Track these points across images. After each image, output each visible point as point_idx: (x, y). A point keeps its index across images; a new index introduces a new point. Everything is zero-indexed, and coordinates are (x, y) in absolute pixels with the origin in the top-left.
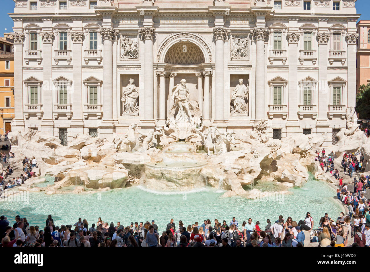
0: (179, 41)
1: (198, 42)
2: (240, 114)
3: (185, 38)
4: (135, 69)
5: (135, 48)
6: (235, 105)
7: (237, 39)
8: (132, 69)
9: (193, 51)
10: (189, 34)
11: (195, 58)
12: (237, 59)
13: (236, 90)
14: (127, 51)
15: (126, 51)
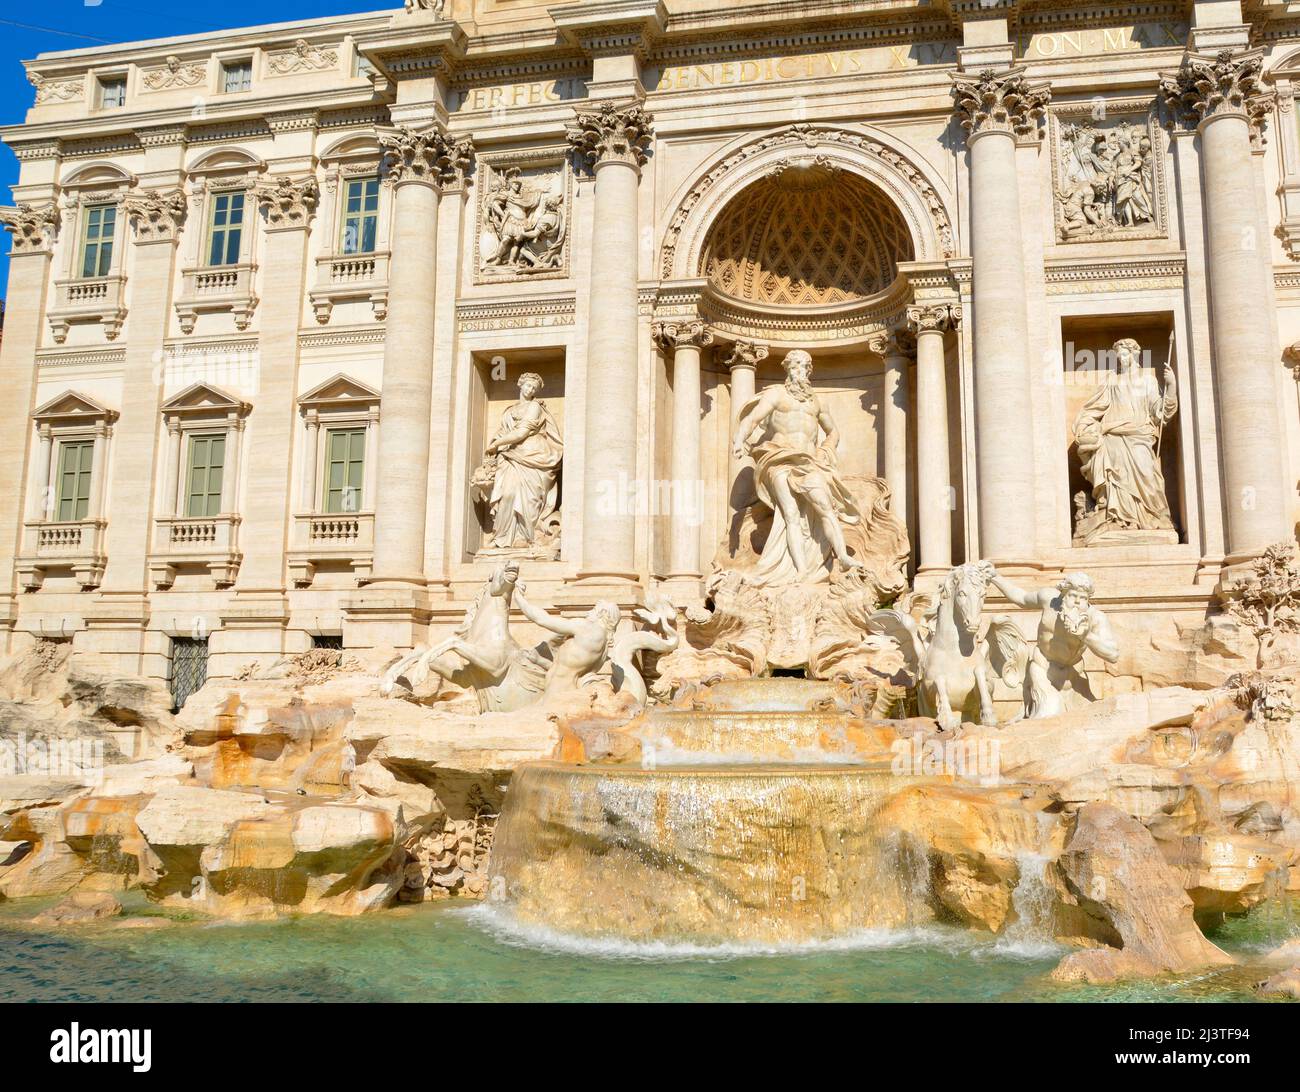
0: (771, 170)
1: (876, 166)
2: (1133, 532)
3: (805, 151)
4: (549, 319)
5: (550, 218)
6: (1098, 481)
7: (1087, 136)
8: (531, 321)
9: (854, 230)
10: (826, 130)
11: (866, 262)
12: (1097, 236)
13: (1102, 403)
14: (513, 237)
15: (506, 238)
